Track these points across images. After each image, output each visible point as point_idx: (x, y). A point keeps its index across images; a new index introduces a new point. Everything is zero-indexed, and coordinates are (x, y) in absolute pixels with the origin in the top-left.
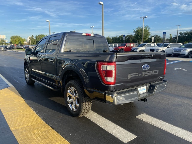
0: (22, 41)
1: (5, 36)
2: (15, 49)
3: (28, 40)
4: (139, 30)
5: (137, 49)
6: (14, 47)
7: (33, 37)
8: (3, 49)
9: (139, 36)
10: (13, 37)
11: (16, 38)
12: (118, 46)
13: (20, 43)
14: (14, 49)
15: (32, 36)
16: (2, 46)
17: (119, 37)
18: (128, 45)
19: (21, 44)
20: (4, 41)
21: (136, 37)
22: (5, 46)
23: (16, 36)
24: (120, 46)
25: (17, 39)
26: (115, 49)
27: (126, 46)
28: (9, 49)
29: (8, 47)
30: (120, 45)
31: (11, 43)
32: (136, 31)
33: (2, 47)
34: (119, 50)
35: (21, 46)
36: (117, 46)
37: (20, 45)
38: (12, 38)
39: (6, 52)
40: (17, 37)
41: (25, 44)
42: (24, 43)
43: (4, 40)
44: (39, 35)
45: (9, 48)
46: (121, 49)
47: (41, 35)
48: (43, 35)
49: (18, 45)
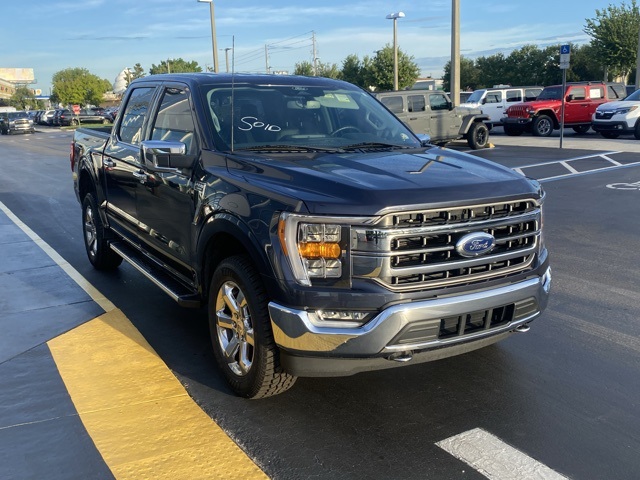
0: (96, 90)
1: (31, 71)
2: (74, 124)
3: (118, 85)
4: (612, 21)
5: (625, 111)
6: (68, 118)
7: (141, 70)
8: (26, 127)
9: (615, 50)
10: (61, 73)
11: (74, 78)
12: (527, 99)
13: (90, 97)
14: (67, 124)
15: (139, 68)
16: (24, 115)
17: (513, 55)
18: (575, 91)
19: (91, 103)
20: (27, 93)
21: (599, 54)
22: (34, 113)
23: (73, 68)
24: (533, 99)
25: (78, 81)
26: (511, 112)
27: (569, 99)
28: (51, 124)
29: (45, 118)
30: (533, 95)
31: (54, 98)
32: (597, 24)
33: (24, 120)
34: (535, 118)
35: (93, 109)
36: (519, 99)
37: (88, 106)
38: (60, 77)
39: (38, 137)
40: (77, 73)
41: (110, 101)
42: (106, 96)
43: (29, 87)
44: (163, 63)
45: (50, 120)
46: (541, 112)
47: (171, 63)
48: (181, 61)
49: (81, 106)
